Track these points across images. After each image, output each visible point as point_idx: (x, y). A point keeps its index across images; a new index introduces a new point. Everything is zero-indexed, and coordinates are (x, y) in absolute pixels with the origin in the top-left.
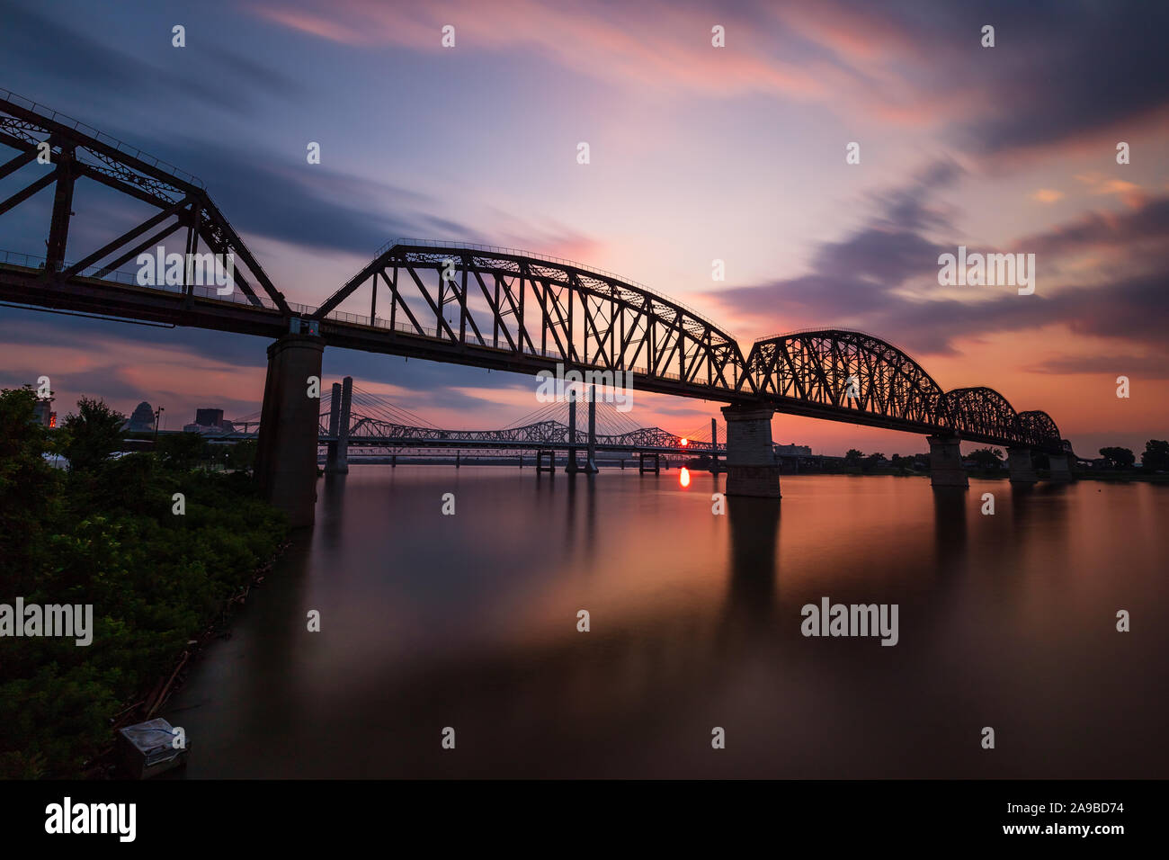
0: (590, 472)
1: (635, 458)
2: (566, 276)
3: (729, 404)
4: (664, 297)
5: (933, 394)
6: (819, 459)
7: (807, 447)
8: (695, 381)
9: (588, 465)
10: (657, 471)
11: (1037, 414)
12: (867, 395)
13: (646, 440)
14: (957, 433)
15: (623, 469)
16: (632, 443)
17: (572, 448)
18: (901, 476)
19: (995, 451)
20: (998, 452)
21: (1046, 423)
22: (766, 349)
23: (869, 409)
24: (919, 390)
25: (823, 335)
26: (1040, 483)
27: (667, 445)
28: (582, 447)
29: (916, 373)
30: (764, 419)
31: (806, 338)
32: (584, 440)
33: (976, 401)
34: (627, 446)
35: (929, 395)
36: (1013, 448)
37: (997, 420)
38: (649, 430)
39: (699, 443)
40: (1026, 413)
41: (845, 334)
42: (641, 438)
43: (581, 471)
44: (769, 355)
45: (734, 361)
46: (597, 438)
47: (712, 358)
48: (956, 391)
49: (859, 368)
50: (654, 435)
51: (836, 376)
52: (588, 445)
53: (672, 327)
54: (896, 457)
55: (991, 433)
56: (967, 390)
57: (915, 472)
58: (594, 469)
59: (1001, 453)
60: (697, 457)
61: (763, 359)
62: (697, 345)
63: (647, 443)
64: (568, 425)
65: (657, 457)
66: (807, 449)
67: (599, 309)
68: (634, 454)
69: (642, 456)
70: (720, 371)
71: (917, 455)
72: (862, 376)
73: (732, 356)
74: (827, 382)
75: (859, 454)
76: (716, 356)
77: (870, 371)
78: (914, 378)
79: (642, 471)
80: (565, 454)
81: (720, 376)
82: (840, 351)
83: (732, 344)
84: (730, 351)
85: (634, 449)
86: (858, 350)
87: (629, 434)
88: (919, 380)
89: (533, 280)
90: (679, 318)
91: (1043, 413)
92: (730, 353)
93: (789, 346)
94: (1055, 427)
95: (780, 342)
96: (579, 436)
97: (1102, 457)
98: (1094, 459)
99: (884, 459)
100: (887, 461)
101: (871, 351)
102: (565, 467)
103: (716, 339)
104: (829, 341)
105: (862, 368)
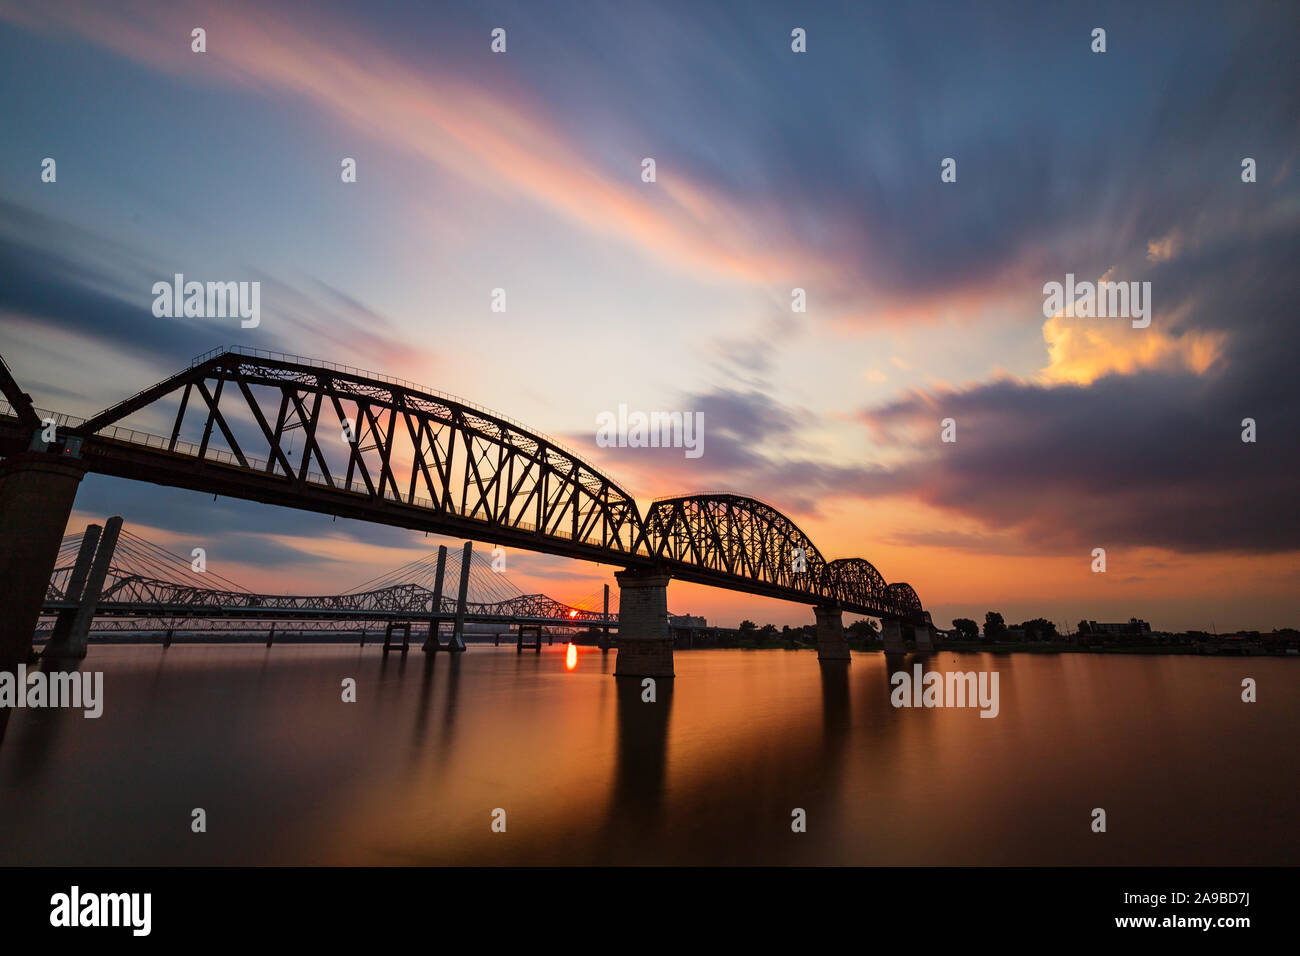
0: (455, 650)
1: (512, 631)
2: (449, 412)
3: (623, 569)
4: (561, 447)
6: (714, 631)
7: (702, 618)
8: (588, 541)
9: (453, 641)
10: (538, 647)
11: (904, 586)
12: (760, 562)
13: (527, 609)
14: (839, 604)
15: (497, 645)
16: (511, 613)
17: (435, 620)
18: (791, 649)
19: (871, 623)
20: (874, 624)
22: (664, 510)
23: (761, 578)
24: (806, 560)
25: (719, 499)
26: (909, 654)
27: (553, 615)
28: (447, 618)
29: (803, 542)
30: (660, 585)
31: (703, 500)
32: (452, 609)
33: (853, 571)
35: (815, 564)
36: (887, 619)
38: (532, 598)
39: (589, 613)
41: (739, 499)
42: (523, 606)
43: (443, 649)
44: (666, 516)
45: (631, 521)
47: (608, 516)
48: (836, 561)
49: (752, 534)
50: (537, 603)
51: (731, 541)
53: (567, 479)
54: (786, 628)
55: (868, 605)
56: (845, 561)
57: (804, 645)
58: (461, 645)
59: (876, 624)
60: (585, 630)
62: (592, 502)
63: (528, 613)
64: (432, 589)
65: (539, 630)
66: (702, 620)
68: (511, 627)
69: (521, 630)
70: (615, 531)
71: (805, 627)
73: (629, 515)
75: (752, 625)
76: (612, 515)
77: (762, 538)
78: (801, 547)
79: (520, 647)
80: (423, 627)
81: (616, 536)
84: (628, 510)
85: (512, 620)
87: (509, 602)
88: (805, 549)
89: (407, 413)
90: (575, 470)
91: (907, 585)
92: (627, 512)
93: (687, 508)
94: (918, 599)
95: (677, 503)
96: (445, 604)
97: (955, 628)
98: (948, 630)
99: (776, 631)
100: (779, 634)
101: (763, 518)
102: (422, 645)
103: (614, 496)
104: (725, 505)
105: (755, 535)
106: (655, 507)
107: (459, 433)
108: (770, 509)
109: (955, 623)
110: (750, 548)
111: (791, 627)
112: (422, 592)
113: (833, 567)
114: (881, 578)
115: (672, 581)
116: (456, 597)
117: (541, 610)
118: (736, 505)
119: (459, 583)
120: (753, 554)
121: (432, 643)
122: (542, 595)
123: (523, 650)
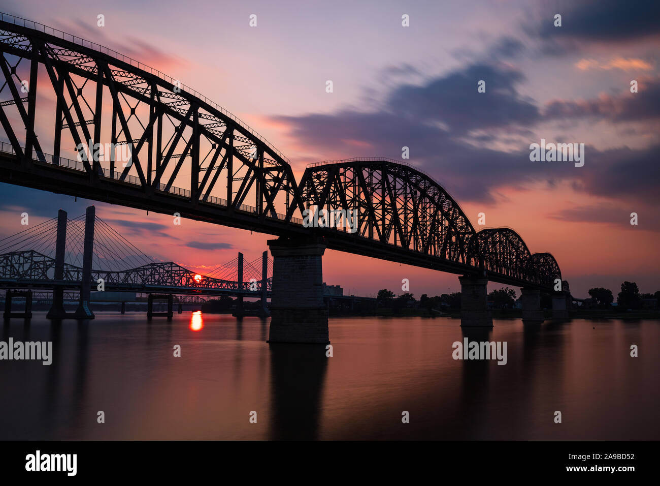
0: (82, 318)
1: (140, 299)
2: (93, 64)
3: (276, 237)
4: (214, 106)
5: (467, 233)
6: (351, 300)
7: (338, 287)
9: (80, 309)
10: (170, 315)
11: (547, 255)
12: (411, 232)
13: (157, 277)
14: (485, 273)
15: (123, 313)
16: (140, 281)
17: (59, 287)
18: (428, 317)
19: (510, 292)
20: (512, 293)
21: (552, 265)
22: (318, 177)
24: (455, 229)
25: (373, 166)
26: (546, 322)
27: (184, 283)
28: (72, 286)
29: (455, 212)
30: (315, 255)
31: (358, 166)
32: (74, 276)
33: (500, 241)
34: (133, 284)
35: (464, 234)
36: (528, 289)
37: (516, 262)
38: (162, 265)
39: (222, 281)
40: (537, 255)
41: (394, 166)
42: (151, 274)
43: (70, 316)
44: (321, 183)
45: (286, 188)
46: (93, 275)
47: (262, 182)
48: (485, 231)
49: (406, 204)
50: (168, 272)
51: (384, 210)
52: (81, 282)
53: (219, 143)
54: (424, 297)
56: (494, 231)
57: (441, 313)
58: (89, 313)
59: (514, 293)
60: (217, 298)
61: (314, 187)
62: (246, 168)
63: (158, 281)
64: (53, 256)
65: (170, 299)
66: (338, 289)
67: (133, 111)
68: (138, 295)
69: (151, 299)
70: (270, 200)
71: (443, 295)
72: (409, 212)
73: (285, 182)
74: (374, 216)
75: (390, 294)
76: (266, 181)
77: (414, 208)
78: (453, 216)
79: (150, 316)
80: (46, 294)
81: (271, 207)
82: (389, 184)
83: (285, 167)
84: (283, 176)
85: (142, 288)
86: (405, 184)
87: (136, 270)
88: (457, 218)
89: (49, 64)
90: (229, 134)
91: (549, 255)
92: (283, 178)
93: (342, 174)
94: (558, 268)
95: (333, 170)
96: (68, 272)
97: (590, 297)
98: (584, 298)
99: (413, 299)
100: (416, 302)
101: (416, 185)
102: (47, 312)
103: (268, 161)
104: (380, 172)
105: (408, 204)
106: (308, 172)
107: (106, 89)
108: (425, 177)
109: (591, 292)
110: (402, 217)
111: (429, 296)
112: (41, 259)
113: (481, 237)
114: (526, 248)
115: (327, 251)
116: (80, 264)
117: (172, 278)
118: (390, 173)
119: (82, 251)
120: (406, 223)
121: (57, 312)
122: (172, 263)
123: (154, 318)
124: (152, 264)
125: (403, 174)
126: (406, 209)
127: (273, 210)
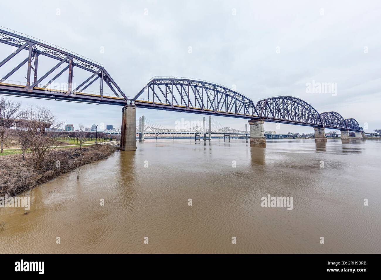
2: (201, 84)
3: (250, 120)
4: (230, 89)
5: (316, 114)
6: (279, 135)
8: (240, 113)
9: (209, 138)
10: (229, 139)
11: (351, 119)
12: (294, 115)
14: (323, 126)
16: (222, 132)
21: (355, 122)
22: (262, 103)
23: (294, 120)
24: (311, 113)
25: (280, 98)
27: (232, 132)
29: (310, 108)
30: (261, 124)
31: (274, 99)
33: (330, 116)
34: (220, 133)
35: (314, 115)
37: (338, 122)
38: (227, 128)
39: (242, 131)
40: (347, 119)
41: (287, 97)
42: (224, 130)
44: (263, 105)
45: (252, 107)
46: (212, 131)
48: (324, 113)
51: (284, 110)
52: (209, 133)
53: (233, 97)
55: (335, 126)
56: (327, 113)
57: (310, 138)
61: (261, 106)
62: (240, 103)
63: (226, 132)
65: (229, 136)
67: (211, 94)
69: (225, 135)
70: (247, 110)
72: (293, 110)
74: (281, 112)
76: (246, 106)
77: (295, 108)
80: (203, 135)
82: (285, 102)
83: (251, 102)
84: (251, 104)
86: (291, 102)
87: (221, 129)
90: (235, 95)
91: (354, 119)
94: (358, 123)
95: (266, 100)
103: (246, 101)
104: (282, 99)
105: (292, 107)
106: (259, 102)
107: (204, 89)
108: (298, 99)
110: (290, 111)
112: (201, 128)
113: (322, 115)
114: (342, 117)
115: (265, 122)
116: (208, 129)
117: (229, 131)
118: (286, 99)
119: (209, 126)
121: (205, 139)
122: (229, 127)
123: (226, 140)
124: (225, 128)
125: (290, 99)
126: (291, 109)
127: (248, 113)
